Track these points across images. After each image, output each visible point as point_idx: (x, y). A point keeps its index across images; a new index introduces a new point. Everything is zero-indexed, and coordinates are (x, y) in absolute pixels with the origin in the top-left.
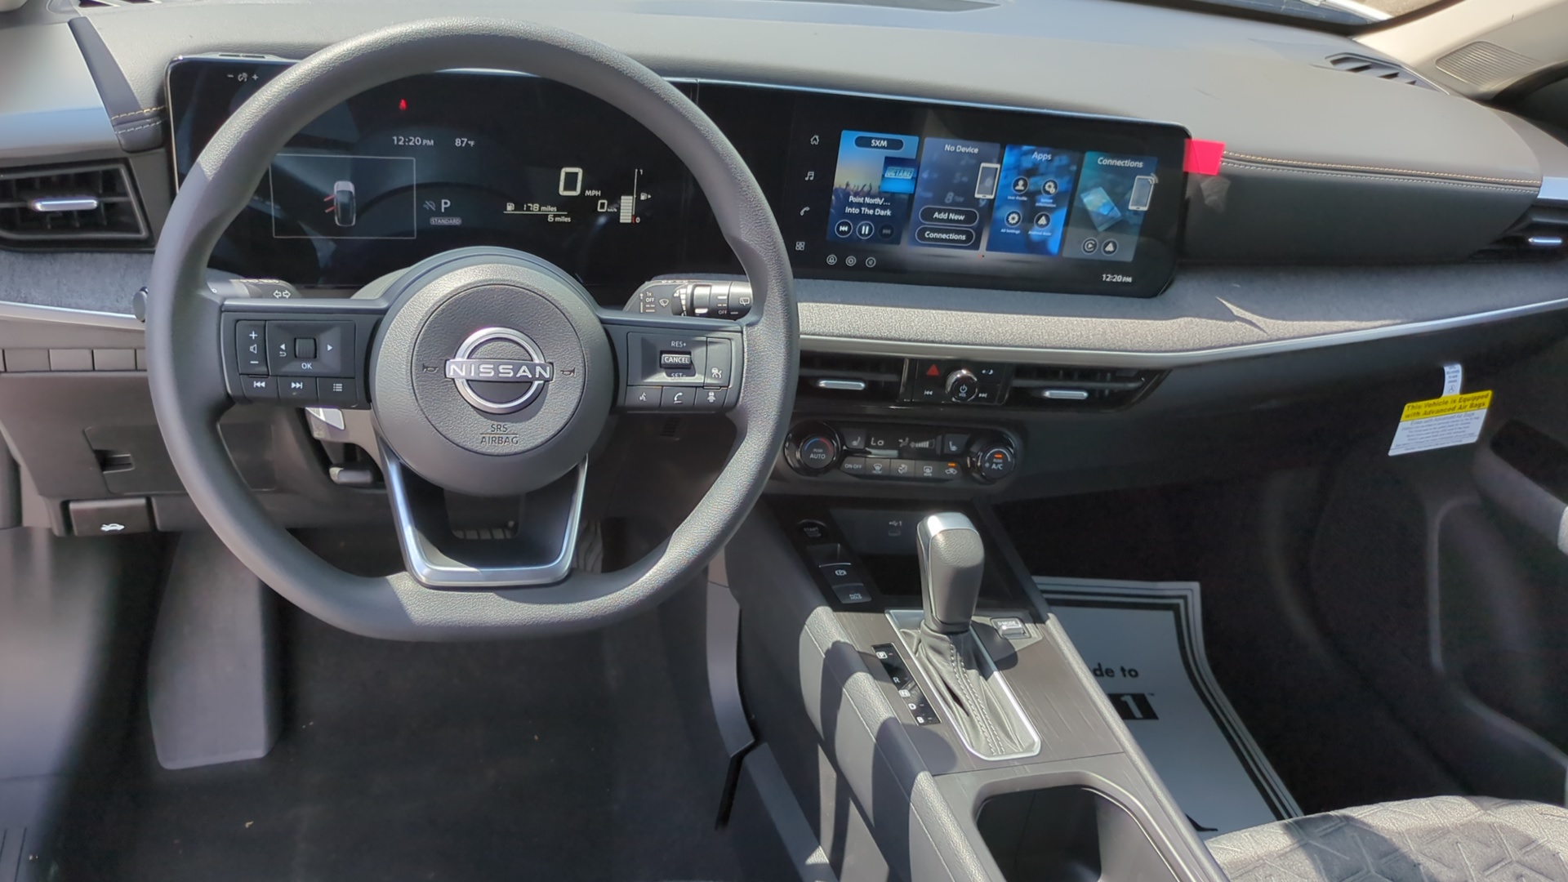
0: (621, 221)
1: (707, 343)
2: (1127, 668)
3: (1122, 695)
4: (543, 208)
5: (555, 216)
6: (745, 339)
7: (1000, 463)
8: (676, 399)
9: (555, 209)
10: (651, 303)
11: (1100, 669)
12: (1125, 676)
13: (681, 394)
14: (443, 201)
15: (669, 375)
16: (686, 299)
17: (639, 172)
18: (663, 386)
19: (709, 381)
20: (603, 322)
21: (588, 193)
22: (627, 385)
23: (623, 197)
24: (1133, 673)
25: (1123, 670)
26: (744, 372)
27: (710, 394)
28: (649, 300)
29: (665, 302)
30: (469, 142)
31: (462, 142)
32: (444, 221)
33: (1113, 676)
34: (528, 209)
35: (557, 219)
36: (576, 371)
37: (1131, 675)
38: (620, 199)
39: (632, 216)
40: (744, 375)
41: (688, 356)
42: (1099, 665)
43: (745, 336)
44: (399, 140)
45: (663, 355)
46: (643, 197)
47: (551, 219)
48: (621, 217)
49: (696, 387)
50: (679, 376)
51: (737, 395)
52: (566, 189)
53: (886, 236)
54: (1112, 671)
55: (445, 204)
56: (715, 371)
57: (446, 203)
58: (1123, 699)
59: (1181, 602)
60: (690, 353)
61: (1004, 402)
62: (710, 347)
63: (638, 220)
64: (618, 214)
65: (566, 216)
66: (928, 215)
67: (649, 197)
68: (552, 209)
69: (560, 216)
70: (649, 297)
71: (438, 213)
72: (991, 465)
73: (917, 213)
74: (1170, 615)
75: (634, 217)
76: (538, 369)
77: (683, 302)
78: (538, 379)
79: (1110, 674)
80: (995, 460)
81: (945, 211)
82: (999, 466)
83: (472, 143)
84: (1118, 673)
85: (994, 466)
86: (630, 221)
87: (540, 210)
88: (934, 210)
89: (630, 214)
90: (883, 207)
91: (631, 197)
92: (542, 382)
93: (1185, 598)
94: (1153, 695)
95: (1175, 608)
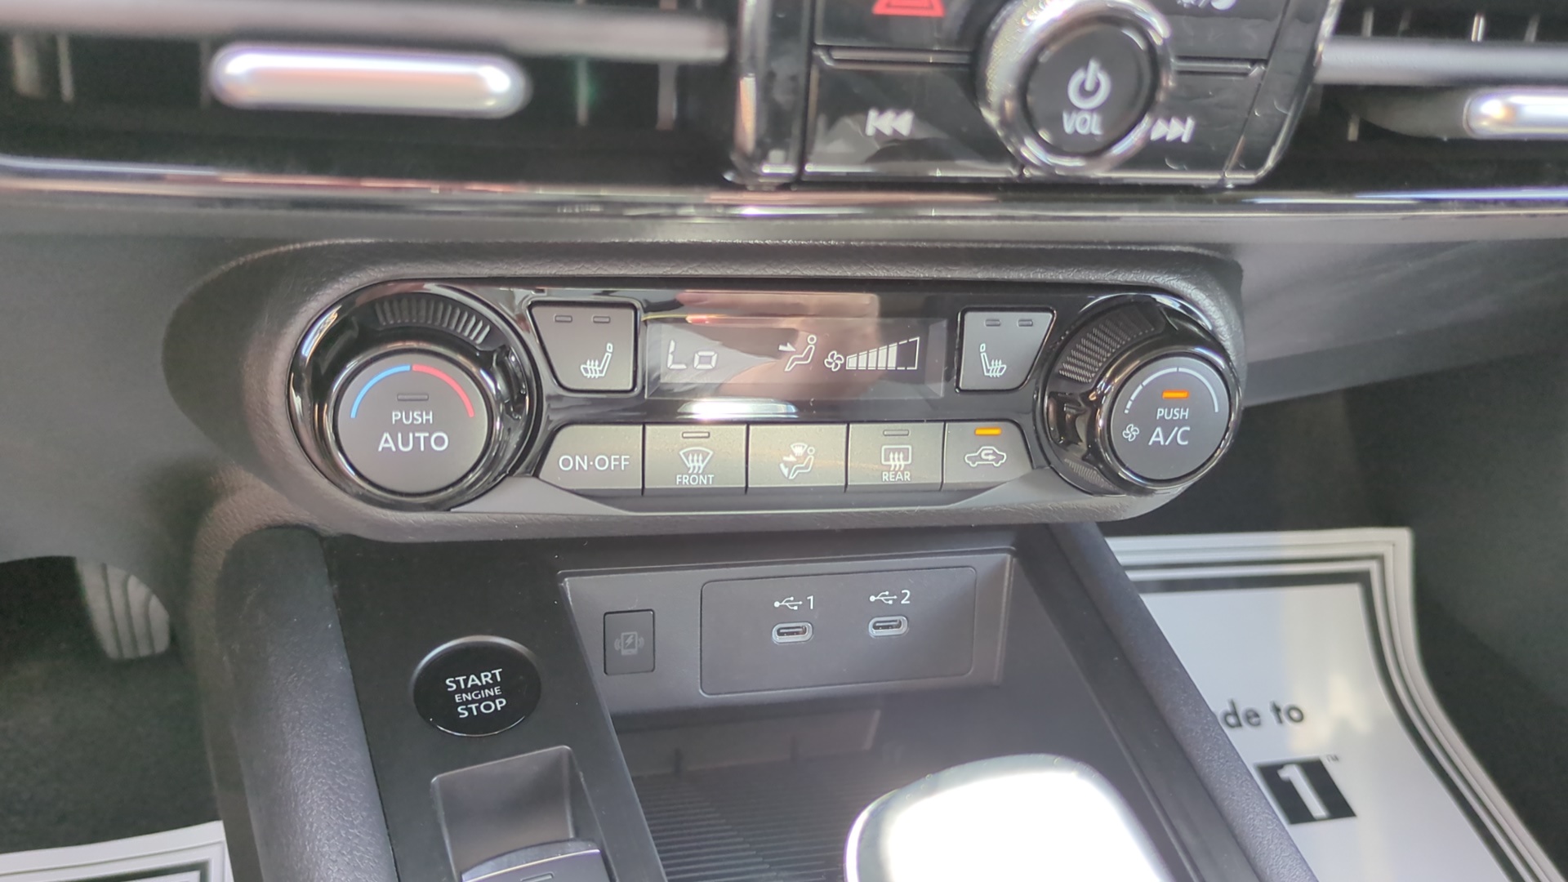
2: (1283, 706)
3: (1281, 766)
7: (1181, 423)
11: (1235, 714)
12: (1280, 721)
24: (1295, 715)
25: (1277, 710)
33: (1258, 724)
37: (1291, 719)
42: (1233, 704)
54: (1257, 715)
58: (1285, 774)
59: (1373, 567)
61: (1262, 173)
72: (1146, 433)
74: (1354, 591)
79: (1254, 720)
80: (1161, 412)
82: (1178, 432)
84: (1268, 716)
85: (1158, 436)
93: (1380, 558)
94: (1336, 759)
95: (1362, 578)
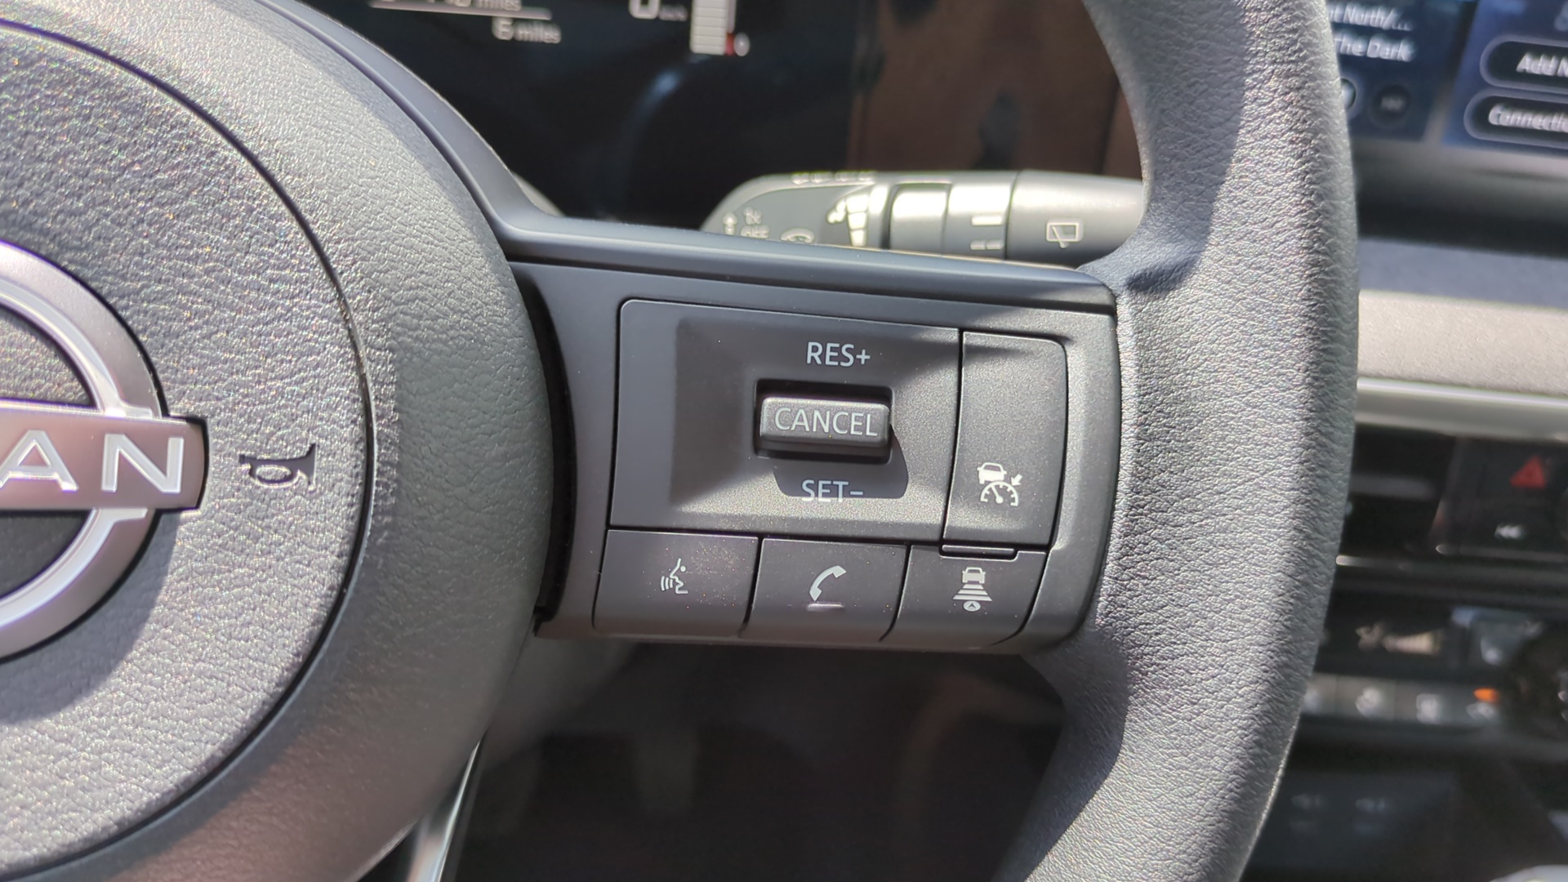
0: (696, 49)
1: (960, 355)
5: (516, 22)
6: (1127, 342)
8: (815, 592)
13: (838, 571)
15: (791, 487)
18: (761, 536)
19: (964, 519)
20: (515, 250)
22: (609, 526)
26: (1122, 486)
27: (967, 576)
36: (320, 461)
40: (1122, 501)
41: (881, 407)
43: (1125, 329)
45: (769, 401)
48: (697, 37)
49: (908, 544)
50: (833, 493)
51: (1084, 582)
53: (1391, 115)
56: (991, 476)
60: (881, 395)
62: (977, 374)
63: (742, 46)
64: (685, 27)
66: (1505, 62)
73: (1479, 56)
75: (731, 36)
76: (118, 449)
78: (111, 500)
81: (1550, 52)
88: (1518, 51)
90: (1392, 36)
92: (141, 513)
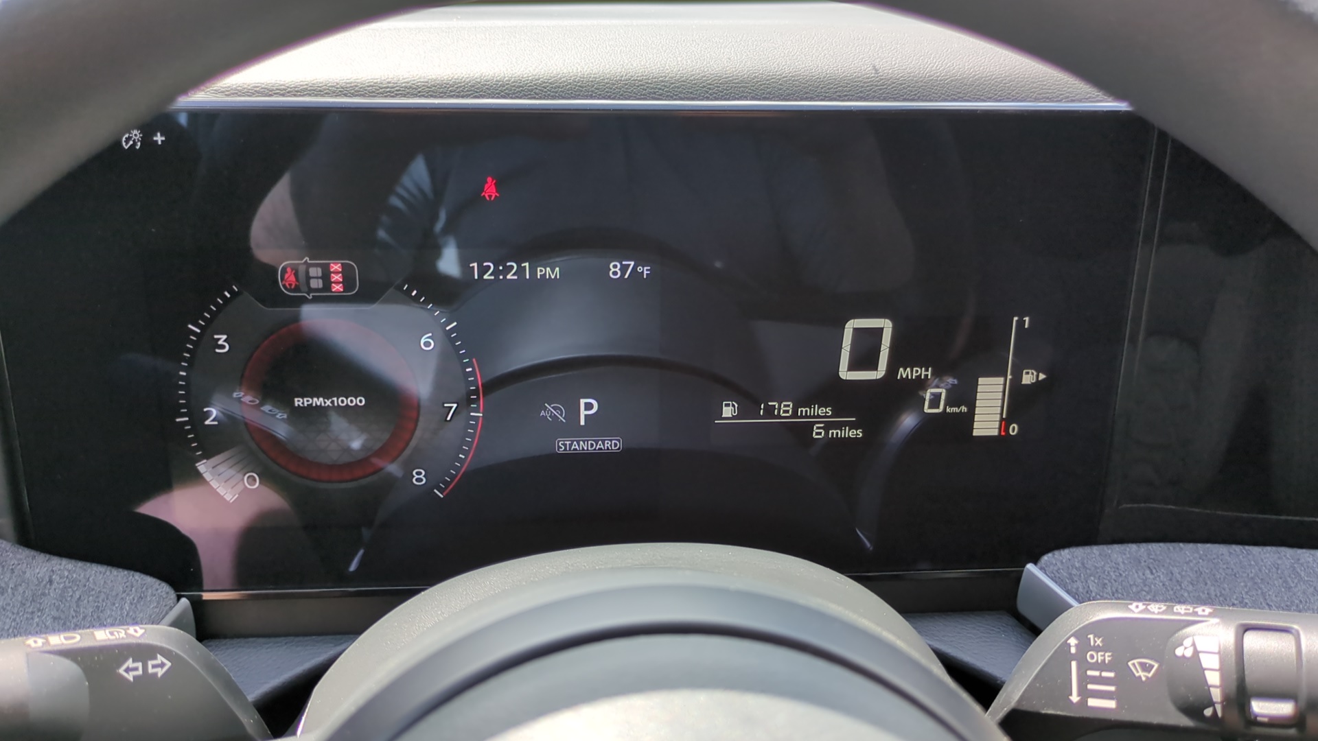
0: (976, 433)
4: (802, 410)
5: (828, 426)
9: (829, 411)
10: (1101, 666)
14: (583, 401)
16: (1222, 670)
17: (1021, 323)
21: (903, 373)
23: (981, 380)
28: (1099, 657)
29: (1146, 668)
30: (640, 269)
31: (624, 269)
32: (583, 445)
34: (770, 412)
35: (833, 432)
38: (977, 385)
39: (1002, 420)
44: (483, 270)
46: (1028, 378)
47: (818, 433)
48: (976, 425)
52: (853, 367)
55: (587, 407)
57: (589, 406)
63: (1014, 429)
64: (969, 417)
65: (853, 426)
67: (1042, 376)
68: (822, 411)
69: (839, 426)
70: (1097, 649)
71: (572, 428)
75: (1005, 422)
77: (1213, 678)
83: (645, 271)
86: (995, 433)
87: (795, 415)
89: (998, 418)
91: (1001, 380)
